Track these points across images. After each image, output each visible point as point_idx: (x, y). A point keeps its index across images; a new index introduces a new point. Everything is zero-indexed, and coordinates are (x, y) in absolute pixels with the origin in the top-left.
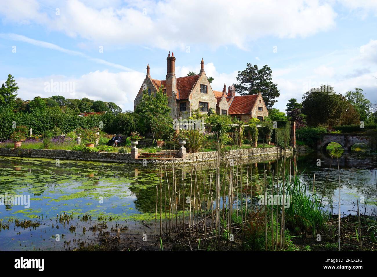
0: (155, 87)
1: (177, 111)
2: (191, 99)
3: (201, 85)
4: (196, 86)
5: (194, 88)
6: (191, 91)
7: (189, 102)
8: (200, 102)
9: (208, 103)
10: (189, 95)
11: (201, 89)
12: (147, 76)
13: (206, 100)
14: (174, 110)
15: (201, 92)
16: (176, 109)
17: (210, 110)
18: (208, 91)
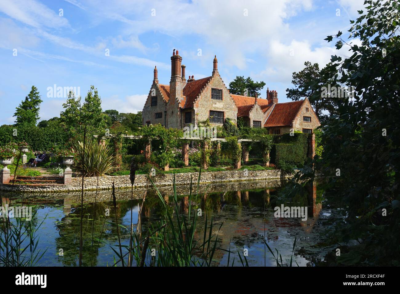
0: (162, 94)
1: (181, 123)
2: (197, 107)
3: (213, 89)
4: (204, 91)
5: (202, 94)
6: (197, 97)
7: (194, 111)
8: (211, 111)
9: (223, 112)
10: (194, 102)
11: (212, 95)
12: (154, 81)
13: (220, 109)
14: (177, 122)
15: (212, 98)
16: (179, 120)
17: (226, 121)
18: (224, 97)
